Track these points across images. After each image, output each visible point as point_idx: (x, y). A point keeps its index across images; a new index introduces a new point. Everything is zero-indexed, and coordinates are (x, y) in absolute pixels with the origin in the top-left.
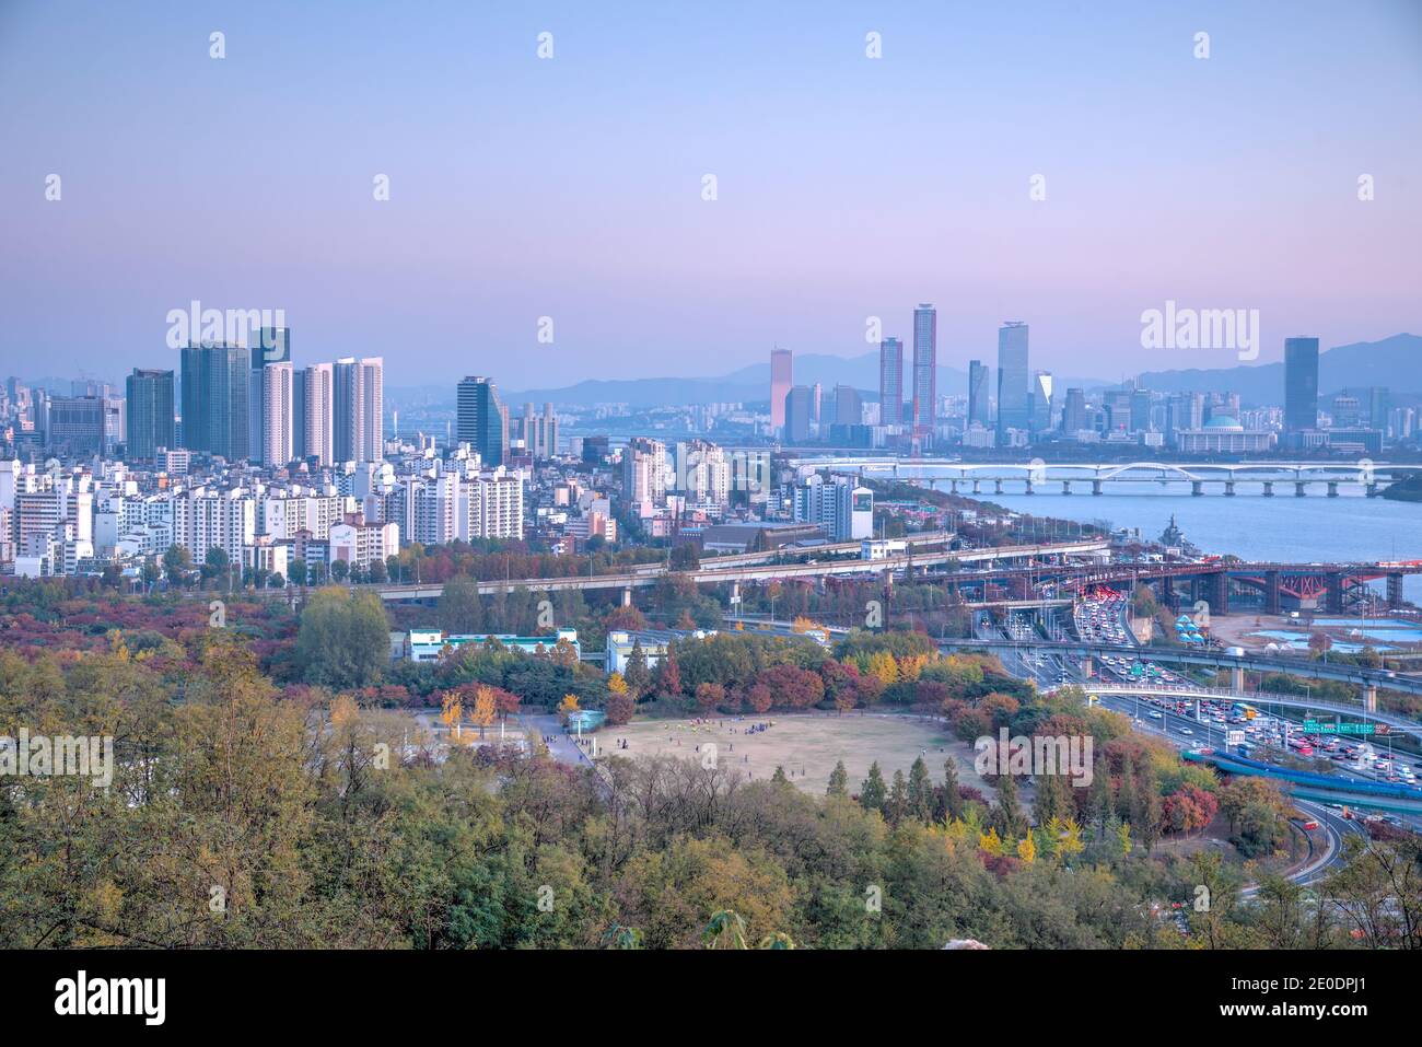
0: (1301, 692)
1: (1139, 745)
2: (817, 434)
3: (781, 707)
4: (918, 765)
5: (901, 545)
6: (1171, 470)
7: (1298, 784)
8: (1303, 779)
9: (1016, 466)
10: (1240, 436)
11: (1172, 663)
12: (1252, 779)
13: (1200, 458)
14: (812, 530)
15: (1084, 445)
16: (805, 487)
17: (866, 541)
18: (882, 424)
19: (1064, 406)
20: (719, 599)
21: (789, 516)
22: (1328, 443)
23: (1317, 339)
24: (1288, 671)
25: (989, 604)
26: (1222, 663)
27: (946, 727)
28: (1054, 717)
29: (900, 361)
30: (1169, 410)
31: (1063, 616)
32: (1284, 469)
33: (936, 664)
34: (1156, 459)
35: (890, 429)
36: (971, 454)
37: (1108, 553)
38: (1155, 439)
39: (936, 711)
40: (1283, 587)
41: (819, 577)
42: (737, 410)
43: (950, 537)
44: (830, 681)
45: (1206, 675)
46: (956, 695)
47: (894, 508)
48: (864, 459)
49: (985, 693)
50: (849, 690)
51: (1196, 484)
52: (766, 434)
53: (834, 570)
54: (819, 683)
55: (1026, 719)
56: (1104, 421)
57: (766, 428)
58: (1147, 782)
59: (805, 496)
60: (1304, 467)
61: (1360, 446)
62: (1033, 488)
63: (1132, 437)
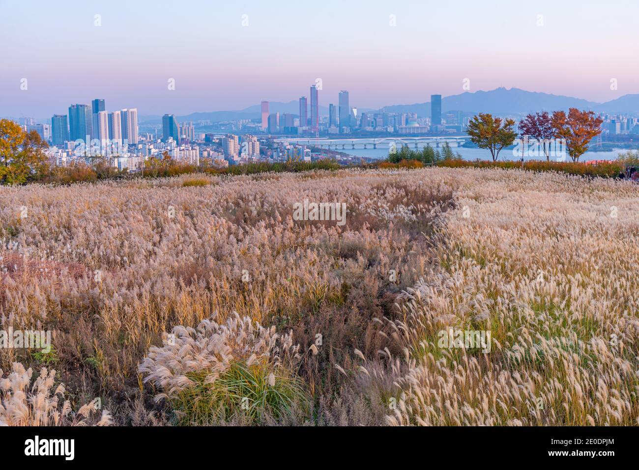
2: (279, 130)
6: (398, 140)
10: (418, 128)
13: (406, 135)
15: (368, 132)
18: (300, 126)
19: (361, 119)
22: (445, 130)
23: (441, 95)
29: (306, 104)
30: (395, 119)
32: (432, 138)
34: (393, 136)
35: (304, 128)
36: (332, 136)
38: (391, 129)
47: (314, 155)
48: (297, 139)
51: (406, 144)
52: (262, 130)
56: (374, 124)
57: (260, 128)
60: (439, 138)
61: (455, 131)
62: (355, 147)
63: (384, 129)
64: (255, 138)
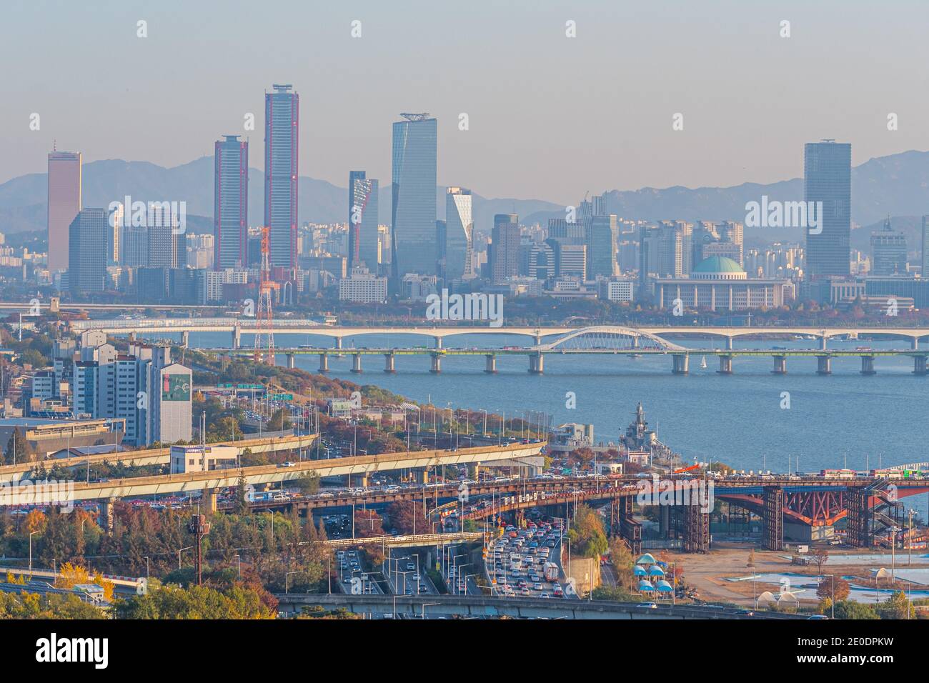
2: (117, 282)
5: (232, 452)
6: (642, 337)
9: (417, 331)
10: (742, 286)
13: (684, 319)
14: (98, 430)
16: (91, 364)
17: (178, 449)
18: (217, 267)
19: (490, 241)
21: (66, 409)
22: (863, 297)
23: (850, 145)
29: (244, 170)
31: (467, 557)
32: (803, 335)
34: (622, 321)
35: (229, 275)
36: (351, 312)
37: (543, 461)
38: (622, 288)
40: (787, 510)
41: (103, 501)
43: (307, 441)
47: (226, 396)
51: (678, 358)
52: (40, 281)
53: (127, 491)
56: (548, 264)
57: (40, 272)
59: (89, 377)
60: (829, 332)
61: (909, 303)
63: (589, 287)
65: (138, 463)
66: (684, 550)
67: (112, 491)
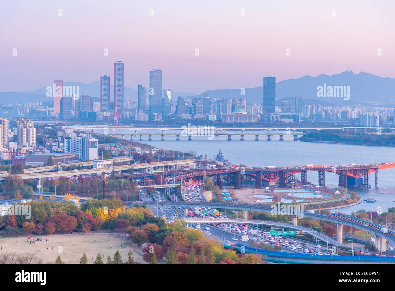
0: (269, 219)
1: (207, 243)
2: (74, 115)
3: (59, 231)
4: (117, 254)
5: (110, 162)
6: (219, 130)
7: (268, 256)
8: (270, 254)
9: (157, 129)
10: (246, 116)
11: (220, 209)
12: (250, 255)
13: (230, 125)
14: (72, 156)
15: (184, 120)
16: (69, 138)
17: (95, 161)
18: (101, 111)
19: (176, 104)
20: (32, 186)
21: (62, 151)
22: (279, 119)
23: (275, 77)
24: (265, 211)
25: (146, 186)
26: (239, 209)
27: (129, 238)
28: (173, 233)
29: (109, 85)
30: (219, 106)
31: (176, 191)
32: (263, 129)
33: (124, 212)
34: (214, 126)
35: (105, 114)
36: (139, 124)
37: (195, 164)
38: (213, 117)
39: (125, 232)
40: (263, 177)
41: (75, 176)
42: (39, 105)
43: (130, 159)
44: (80, 220)
45: (233, 213)
46: (133, 225)
47: (106, 146)
48: (94, 126)
49: (145, 223)
50: (88, 224)
51: (229, 136)
52: (52, 115)
53: (82, 173)
54: (75, 220)
55: (162, 234)
56: (193, 110)
57: (52, 113)
58: (210, 258)
59: (69, 142)
60: (271, 129)
61: (292, 120)
62: (164, 138)
63: (204, 117)
64: (32, 124)
65: (84, 165)
66: (235, 189)
67: (77, 173)
